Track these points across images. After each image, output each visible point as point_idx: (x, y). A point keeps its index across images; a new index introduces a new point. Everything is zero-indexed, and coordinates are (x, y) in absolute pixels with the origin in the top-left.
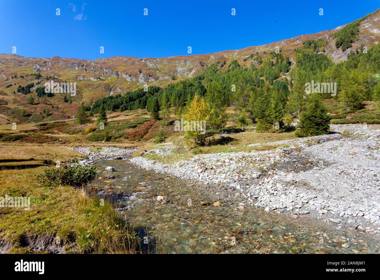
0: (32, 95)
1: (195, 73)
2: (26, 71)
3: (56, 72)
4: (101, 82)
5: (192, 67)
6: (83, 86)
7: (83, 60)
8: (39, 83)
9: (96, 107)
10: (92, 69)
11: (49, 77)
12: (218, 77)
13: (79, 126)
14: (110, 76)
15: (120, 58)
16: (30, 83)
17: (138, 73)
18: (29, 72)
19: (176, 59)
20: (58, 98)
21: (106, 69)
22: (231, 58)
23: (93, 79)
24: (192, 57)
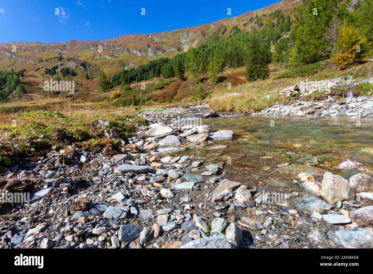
0: (58, 75)
1: (198, 43)
2: (49, 55)
3: (75, 54)
4: (115, 59)
5: (195, 38)
6: (101, 64)
7: (97, 41)
8: (62, 65)
9: (115, 80)
10: (106, 48)
11: (69, 58)
12: (221, 44)
13: (103, 94)
14: (122, 53)
15: (129, 36)
16: (54, 65)
17: (147, 47)
18: (52, 56)
19: (179, 32)
20: (81, 76)
21: (118, 47)
22: (230, 25)
23: (108, 57)
24: (194, 29)
